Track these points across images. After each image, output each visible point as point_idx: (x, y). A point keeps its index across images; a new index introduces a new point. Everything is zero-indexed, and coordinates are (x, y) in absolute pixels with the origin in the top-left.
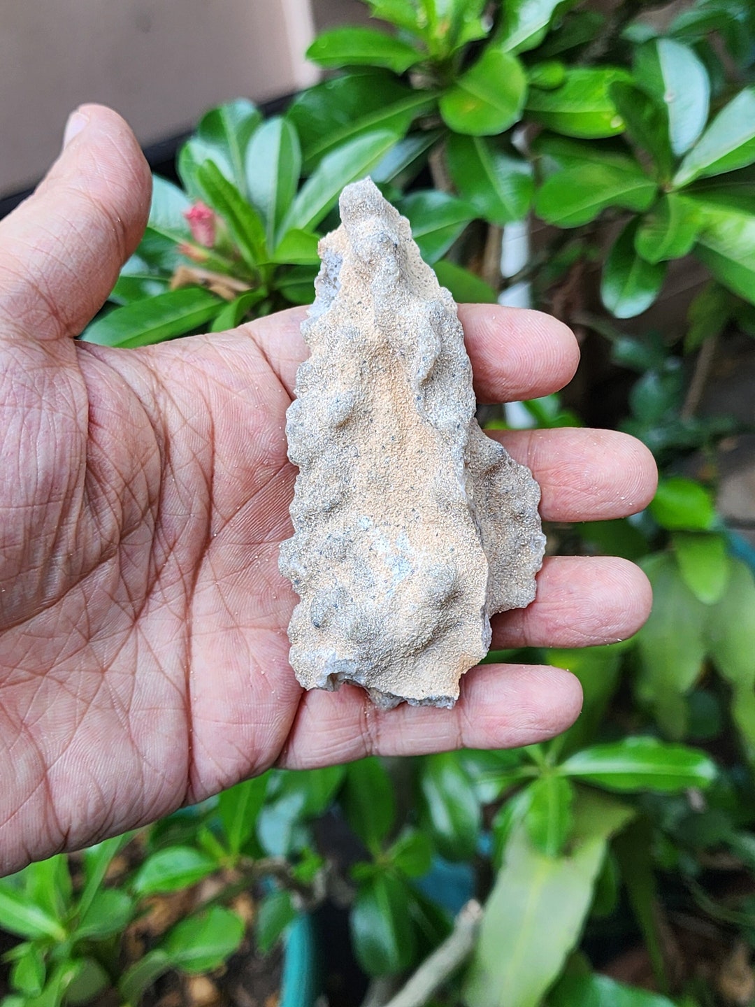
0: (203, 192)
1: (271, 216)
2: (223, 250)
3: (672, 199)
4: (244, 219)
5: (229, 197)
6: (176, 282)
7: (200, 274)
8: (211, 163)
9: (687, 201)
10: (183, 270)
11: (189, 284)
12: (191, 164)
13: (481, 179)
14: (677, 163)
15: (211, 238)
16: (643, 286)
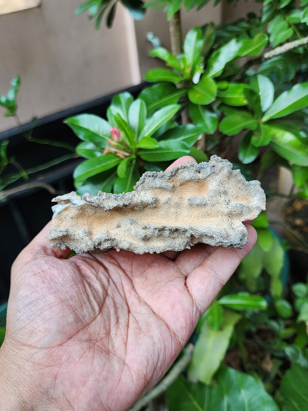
0: (115, 123)
1: (136, 131)
2: (122, 143)
3: (262, 126)
4: (128, 132)
5: (124, 125)
6: (105, 152)
7: (113, 150)
8: (118, 114)
9: (266, 127)
10: (107, 149)
11: (110, 153)
12: (111, 114)
13: (201, 119)
14: (263, 114)
15: (118, 139)
16: (252, 154)
